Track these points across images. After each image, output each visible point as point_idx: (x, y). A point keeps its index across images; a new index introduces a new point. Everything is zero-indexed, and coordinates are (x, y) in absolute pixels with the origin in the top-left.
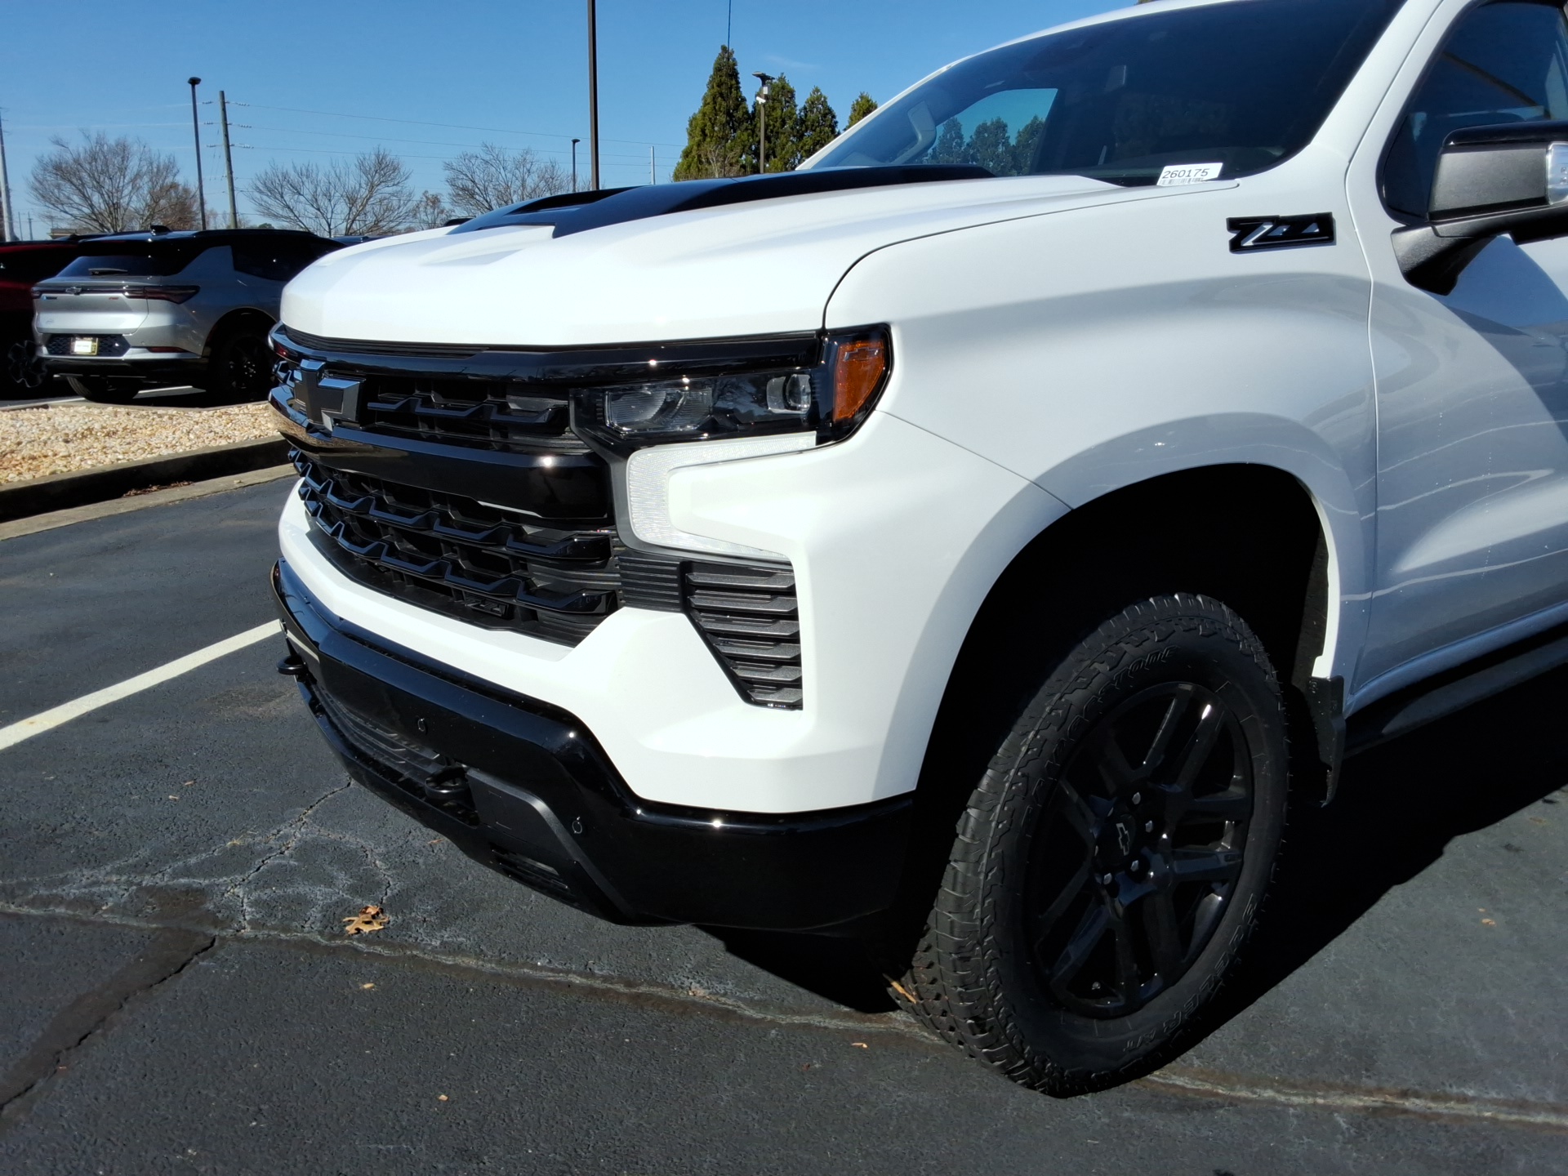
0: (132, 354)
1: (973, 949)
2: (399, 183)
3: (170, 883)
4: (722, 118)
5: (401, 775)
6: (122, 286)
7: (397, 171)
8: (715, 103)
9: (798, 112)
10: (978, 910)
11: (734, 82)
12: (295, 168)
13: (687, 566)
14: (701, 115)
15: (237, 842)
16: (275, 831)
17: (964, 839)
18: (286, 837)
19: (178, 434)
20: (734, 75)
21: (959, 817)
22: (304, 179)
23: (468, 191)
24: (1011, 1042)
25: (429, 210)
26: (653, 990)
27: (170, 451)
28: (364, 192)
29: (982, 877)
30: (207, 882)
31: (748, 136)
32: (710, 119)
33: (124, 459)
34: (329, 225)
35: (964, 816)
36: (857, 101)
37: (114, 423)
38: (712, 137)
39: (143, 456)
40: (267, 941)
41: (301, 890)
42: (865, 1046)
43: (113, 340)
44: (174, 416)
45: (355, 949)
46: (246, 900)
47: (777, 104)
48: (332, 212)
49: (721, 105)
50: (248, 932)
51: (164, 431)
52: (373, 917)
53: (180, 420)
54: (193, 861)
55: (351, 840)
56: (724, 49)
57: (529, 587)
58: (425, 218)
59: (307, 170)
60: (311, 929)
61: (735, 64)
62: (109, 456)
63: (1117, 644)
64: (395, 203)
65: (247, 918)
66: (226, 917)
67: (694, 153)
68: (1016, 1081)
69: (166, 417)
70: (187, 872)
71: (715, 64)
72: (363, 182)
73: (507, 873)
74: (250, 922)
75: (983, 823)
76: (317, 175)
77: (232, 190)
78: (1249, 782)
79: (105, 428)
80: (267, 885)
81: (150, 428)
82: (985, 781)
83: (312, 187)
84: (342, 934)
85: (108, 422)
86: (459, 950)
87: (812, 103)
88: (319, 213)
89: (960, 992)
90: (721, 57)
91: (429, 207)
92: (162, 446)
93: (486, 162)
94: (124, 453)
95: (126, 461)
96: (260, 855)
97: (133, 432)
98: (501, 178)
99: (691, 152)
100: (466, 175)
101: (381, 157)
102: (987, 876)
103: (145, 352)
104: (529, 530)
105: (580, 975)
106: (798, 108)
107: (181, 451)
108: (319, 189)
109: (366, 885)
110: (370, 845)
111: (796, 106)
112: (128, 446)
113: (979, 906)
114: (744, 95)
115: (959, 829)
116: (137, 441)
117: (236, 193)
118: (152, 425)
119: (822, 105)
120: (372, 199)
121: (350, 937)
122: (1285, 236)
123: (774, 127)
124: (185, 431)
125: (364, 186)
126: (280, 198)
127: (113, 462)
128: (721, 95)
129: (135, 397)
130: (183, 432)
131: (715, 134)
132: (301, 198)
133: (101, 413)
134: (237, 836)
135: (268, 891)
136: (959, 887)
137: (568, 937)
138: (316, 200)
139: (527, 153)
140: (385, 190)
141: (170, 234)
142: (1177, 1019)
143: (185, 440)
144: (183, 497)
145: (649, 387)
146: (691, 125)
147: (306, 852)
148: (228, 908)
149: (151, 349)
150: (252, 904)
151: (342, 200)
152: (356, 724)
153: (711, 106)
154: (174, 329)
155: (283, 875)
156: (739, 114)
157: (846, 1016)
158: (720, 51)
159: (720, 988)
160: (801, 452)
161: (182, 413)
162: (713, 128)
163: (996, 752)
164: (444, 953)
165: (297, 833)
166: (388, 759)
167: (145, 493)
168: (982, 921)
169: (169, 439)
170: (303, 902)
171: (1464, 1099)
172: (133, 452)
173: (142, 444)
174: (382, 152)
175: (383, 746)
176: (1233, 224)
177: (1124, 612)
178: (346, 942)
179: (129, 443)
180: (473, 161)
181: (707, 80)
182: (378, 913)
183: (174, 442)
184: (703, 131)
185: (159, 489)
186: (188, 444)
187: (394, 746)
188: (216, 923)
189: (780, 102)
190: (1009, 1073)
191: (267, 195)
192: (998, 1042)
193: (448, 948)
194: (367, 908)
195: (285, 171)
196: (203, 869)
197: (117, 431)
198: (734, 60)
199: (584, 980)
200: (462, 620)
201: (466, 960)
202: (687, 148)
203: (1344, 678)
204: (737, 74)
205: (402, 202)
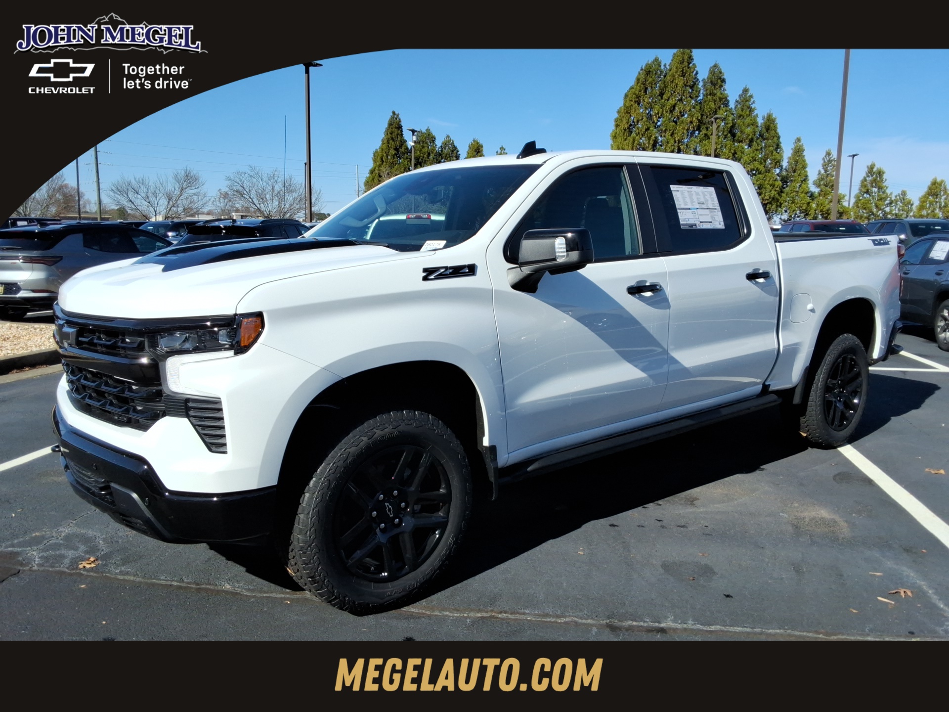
0: (23, 294)
1: (307, 549)
2: (198, 187)
3: (4, 550)
4: (393, 152)
5: (91, 490)
6: (19, 257)
7: (197, 181)
8: (388, 143)
9: (437, 149)
10: (308, 533)
11: (399, 132)
12: (135, 179)
13: (187, 400)
14: (381, 150)
15: (37, 534)
16: (56, 530)
17: (304, 505)
18: (61, 532)
19: (43, 339)
20: (400, 127)
21: (301, 496)
22: (141, 185)
23: (240, 192)
24: (327, 587)
25: (222, 200)
26: (208, 586)
27: (38, 349)
28: (177, 192)
29: (310, 520)
30: (20, 549)
31: (408, 162)
32: (386, 152)
33: (11, 353)
34: (155, 212)
35: (303, 496)
36: (471, 143)
37: (9, 333)
38: (386, 162)
39: (22, 351)
40: (43, 571)
41: (63, 552)
42: (289, 602)
43: (12, 286)
44: (43, 328)
45: (82, 574)
46: (37, 556)
47: (425, 145)
48: (157, 204)
49: (391, 144)
50: (36, 568)
51: (36, 337)
52: (92, 562)
53: (46, 331)
54: (16, 541)
55: (90, 533)
56: (394, 113)
57: (135, 410)
58: (219, 205)
59: (143, 180)
60: (64, 567)
61: (400, 121)
62: (3, 352)
63: (372, 429)
64: (195, 198)
65: (36, 563)
66: (28, 562)
67: (376, 171)
68: (335, 606)
69: (38, 330)
70: (13, 546)
71: (388, 122)
72: (176, 187)
73: (127, 526)
74: (37, 565)
75: (311, 498)
76: (149, 183)
77: (99, 190)
78: (449, 487)
79: (3, 336)
80: (48, 550)
81: (28, 336)
82: (312, 483)
83: (145, 190)
84: (77, 568)
85: (5, 333)
86: (127, 573)
87: (445, 144)
88: (149, 204)
89: (304, 567)
90: (392, 118)
91: (221, 198)
92: (33, 346)
93: (251, 176)
94: (12, 350)
95: (12, 354)
96: (47, 539)
97: (19, 338)
98: (259, 185)
99: (374, 170)
100: (238, 183)
101: (188, 172)
102: (312, 519)
103: (29, 293)
104: (134, 387)
105: (177, 581)
106: (437, 147)
107: (44, 348)
108: (150, 191)
109: (92, 550)
110: (98, 535)
111: (436, 145)
112: (14, 346)
113: (309, 531)
114: (405, 138)
115: (301, 502)
116: (19, 343)
117: (101, 191)
118: (29, 334)
119: (451, 145)
120: (182, 197)
121: (80, 569)
122: (451, 273)
123: (423, 157)
124: (47, 337)
125: (177, 189)
126: (126, 196)
127: (5, 355)
128: (392, 139)
129: (25, 317)
130: (46, 338)
131: (388, 161)
132: (139, 196)
133: (2, 327)
134: (38, 532)
135: (47, 553)
136: (301, 524)
137: (177, 568)
138: (148, 197)
139: (275, 171)
140: (190, 191)
141: (48, 227)
142: (414, 585)
143: (47, 343)
144: (42, 374)
145: (180, 334)
146: (374, 155)
147: (68, 538)
148: (28, 559)
149: (34, 291)
150: (39, 558)
151: (164, 197)
152: (78, 471)
153: (386, 145)
154: (47, 280)
155: (57, 546)
156: (403, 150)
157: (288, 593)
158: (392, 114)
159: (237, 585)
160: (227, 358)
161: (48, 327)
162: (387, 157)
163: (316, 471)
164: (120, 575)
165: (65, 530)
166: (88, 484)
167: (21, 371)
168: (310, 537)
169: (38, 342)
170: (62, 557)
171: (524, 614)
172: (17, 350)
173: (22, 345)
174: (188, 169)
175: (86, 478)
176: (425, 270)
177: (377, 418)
178: (78, 571)
179: (15, 345)
180: (243, 175)
181: (384, 130)
182: (94, 561)
183: (40, 344)
184: (382, 159)
185: (30, 369)
186: (48, 345)
187: (90, 478)
188: (22, 565)
189: (427, 143)
190: (330, 602)
191: (118, 194)
192: (322, 588)
193: (121, 573)
194: (90, 558)
195: (129, 180)
196: (20, 545)
197: (10, 337)
198: (399, 119)
199: (178, 584)
200: (112, 424)
201: (129, 577)
202: (372, 168)
203: (496, 445)
204: (402, 126)
205: (200, 198)
